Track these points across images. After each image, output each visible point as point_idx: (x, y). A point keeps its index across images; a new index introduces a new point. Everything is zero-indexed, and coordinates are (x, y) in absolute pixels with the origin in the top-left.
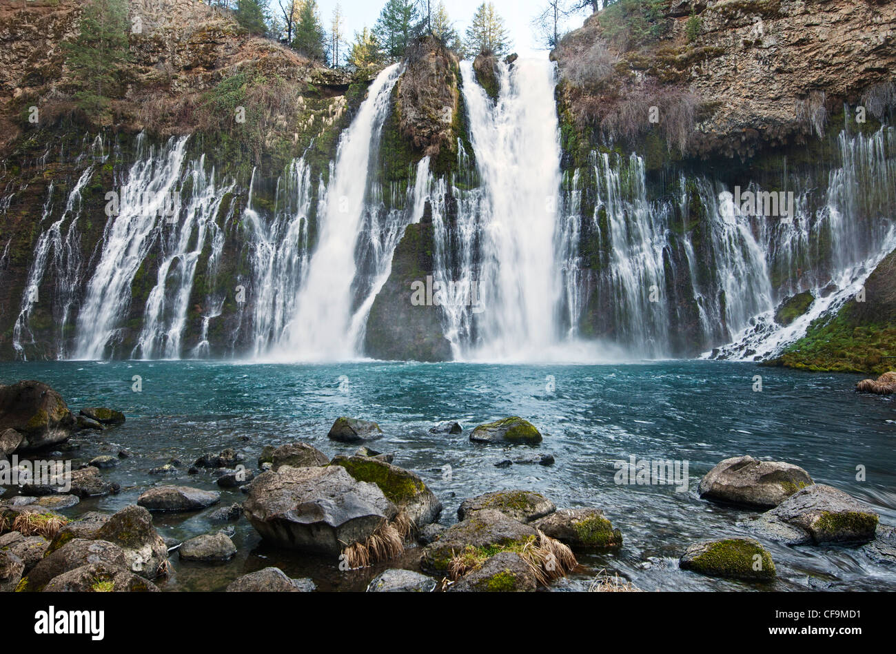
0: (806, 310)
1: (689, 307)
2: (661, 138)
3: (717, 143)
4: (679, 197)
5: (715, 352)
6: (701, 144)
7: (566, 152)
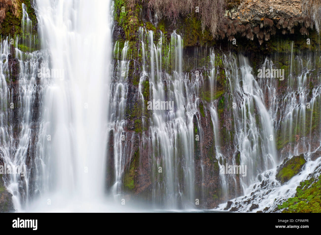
0: (298, 171)
1: (211, 166)
2: (197, 20)
3: (241, 28)
4: (209, 71)
5: (230, 204)
6: (229, 28)
7: (118, 24)
